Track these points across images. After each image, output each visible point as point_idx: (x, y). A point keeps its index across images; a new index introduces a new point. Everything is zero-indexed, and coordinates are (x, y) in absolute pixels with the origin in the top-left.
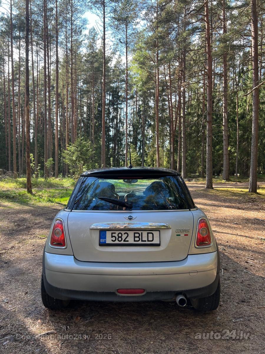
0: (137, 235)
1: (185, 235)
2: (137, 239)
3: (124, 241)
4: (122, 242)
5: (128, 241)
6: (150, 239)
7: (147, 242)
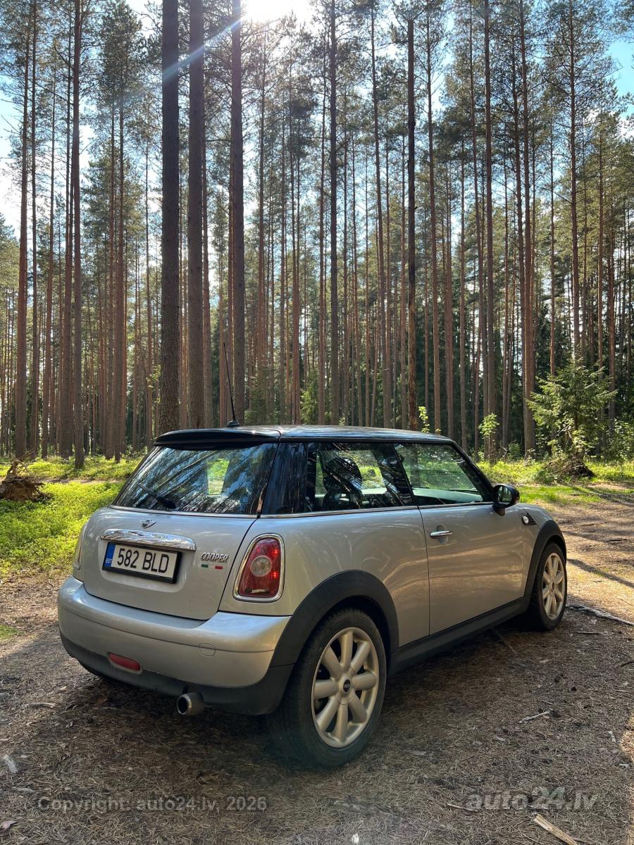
0: (149, 557)
1: (217, 567)
2: (147, 565)
3: (132, 566)
4: (129, 568)
5: (135, 567)
6: (163, 568)
7: (158, 574)
